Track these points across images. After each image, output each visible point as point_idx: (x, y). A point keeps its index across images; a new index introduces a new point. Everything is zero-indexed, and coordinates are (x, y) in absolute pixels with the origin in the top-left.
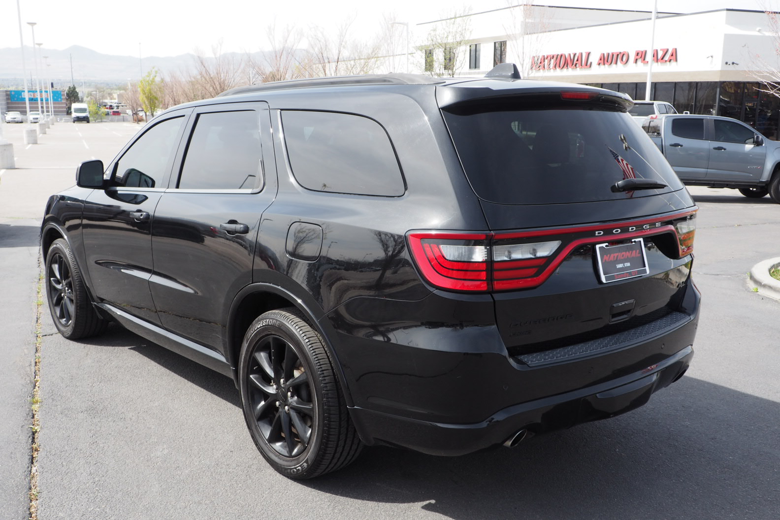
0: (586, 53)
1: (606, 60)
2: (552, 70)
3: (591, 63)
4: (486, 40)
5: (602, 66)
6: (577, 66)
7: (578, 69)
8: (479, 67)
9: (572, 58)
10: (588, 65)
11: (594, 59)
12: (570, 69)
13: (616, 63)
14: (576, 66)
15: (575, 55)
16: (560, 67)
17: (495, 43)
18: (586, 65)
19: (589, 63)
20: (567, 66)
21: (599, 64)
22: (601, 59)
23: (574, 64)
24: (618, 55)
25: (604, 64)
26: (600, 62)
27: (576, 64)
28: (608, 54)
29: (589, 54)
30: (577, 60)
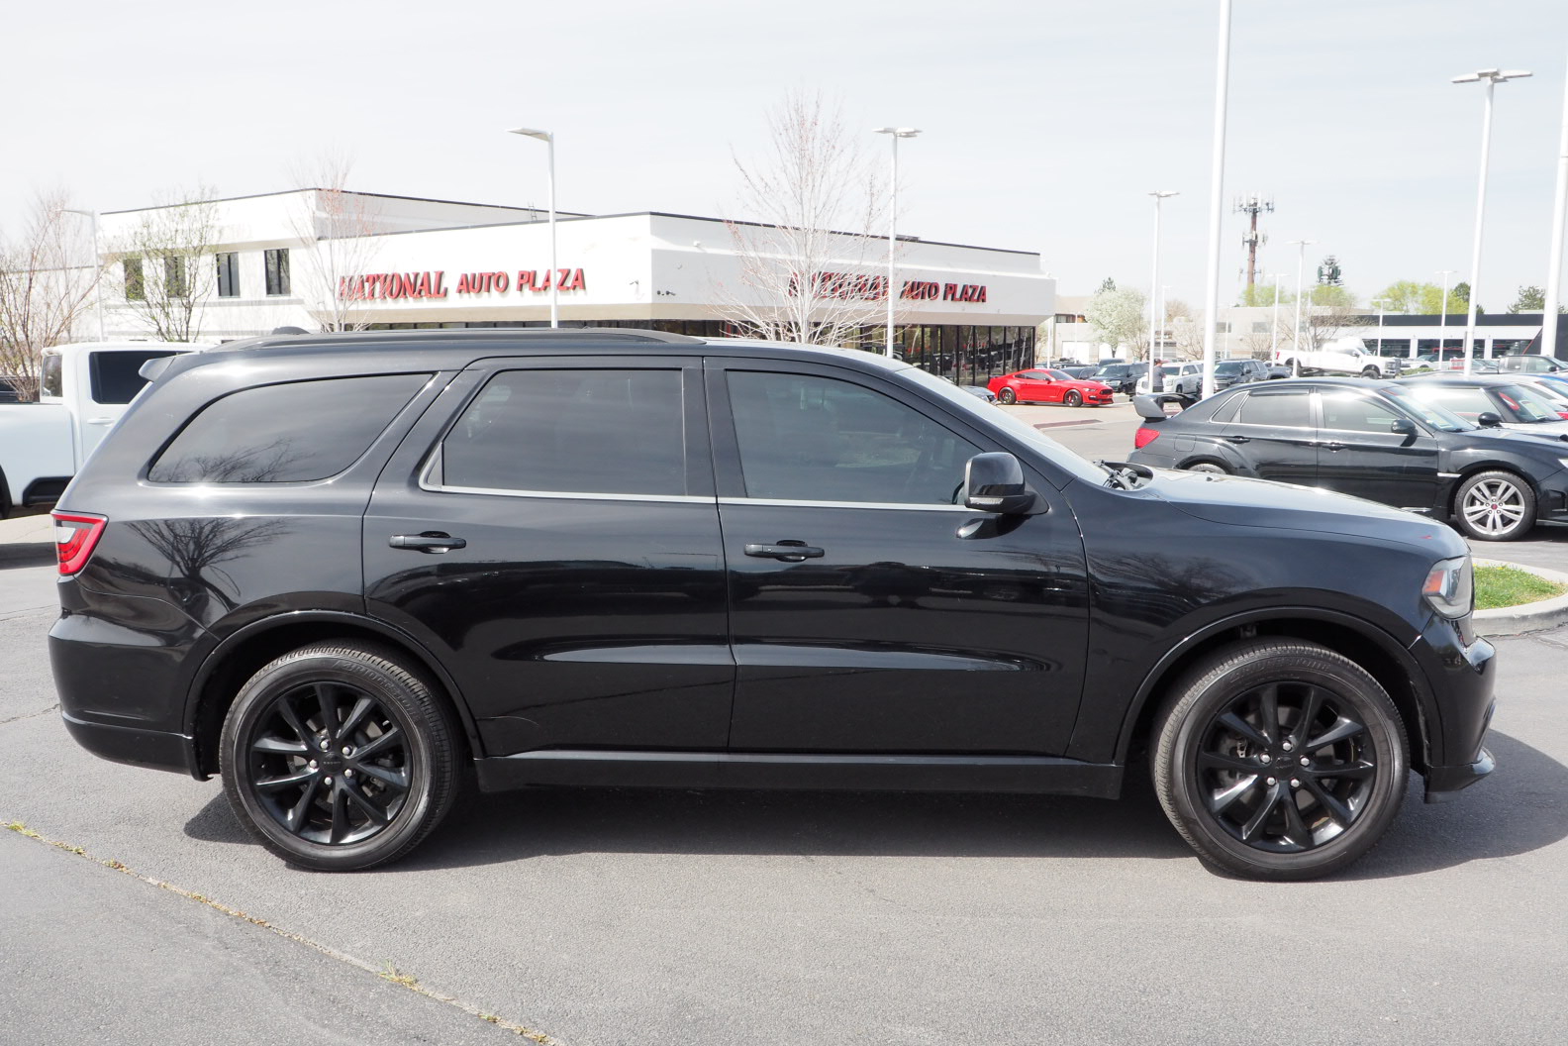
0: (436, 272)
1: (469, 285)
2: (378, 300)
3: (446, 290)
4: (250, 246)
5: (465, 295)
6: (423, 293)
7: (424, 298)
8: (238, 294)
9: (412, 280)
10: (440, 292)
11: (451, 283)
12: (410, 299)
13: (488, 290)
14: (420, 293)
15: (416, 275)
16: (391, 294)
17: (266, 252)
18: (438, 293)
19: (442, 290)
20: (405, 294)
21: (460, 291)
22: (462, 284)
23: (417, 289)
24: (490, 278)
25: (468, 292)
26: (462, 287)
27: (420, 291)
28: (474, 276)
29: (440, 275)
30: (422, 285)
